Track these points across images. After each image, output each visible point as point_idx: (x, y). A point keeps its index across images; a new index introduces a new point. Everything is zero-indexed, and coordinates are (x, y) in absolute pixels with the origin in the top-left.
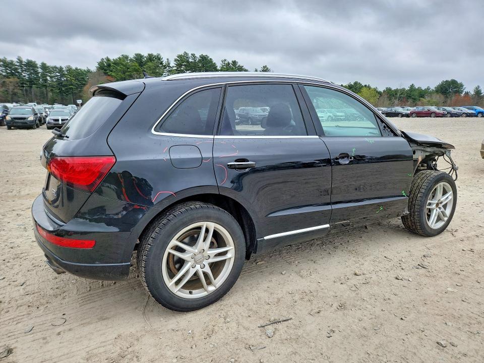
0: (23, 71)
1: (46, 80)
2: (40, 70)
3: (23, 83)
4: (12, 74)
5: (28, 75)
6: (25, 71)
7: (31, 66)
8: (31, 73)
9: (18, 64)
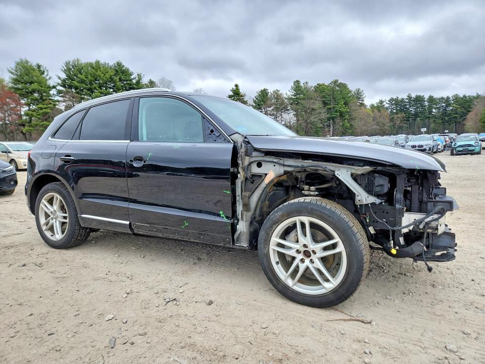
0: (410, 107)
1: (430, 112)
2: (426, 104)
3: (409, 117)
4: (401, 110)
5: (414, 109)
6: (413, 106)
7: (419, 101)
8: (417, 108)
9: (407, 101)
